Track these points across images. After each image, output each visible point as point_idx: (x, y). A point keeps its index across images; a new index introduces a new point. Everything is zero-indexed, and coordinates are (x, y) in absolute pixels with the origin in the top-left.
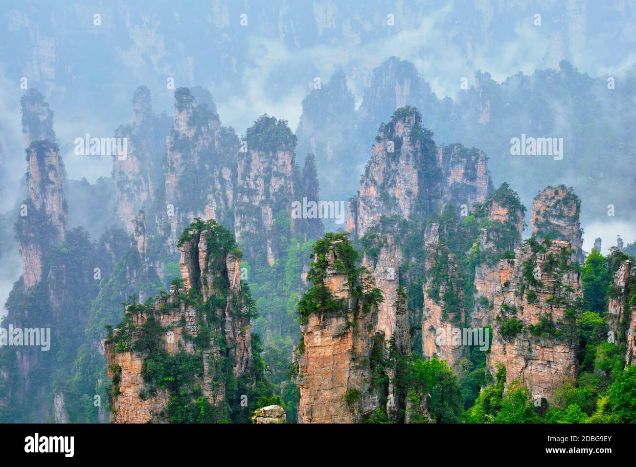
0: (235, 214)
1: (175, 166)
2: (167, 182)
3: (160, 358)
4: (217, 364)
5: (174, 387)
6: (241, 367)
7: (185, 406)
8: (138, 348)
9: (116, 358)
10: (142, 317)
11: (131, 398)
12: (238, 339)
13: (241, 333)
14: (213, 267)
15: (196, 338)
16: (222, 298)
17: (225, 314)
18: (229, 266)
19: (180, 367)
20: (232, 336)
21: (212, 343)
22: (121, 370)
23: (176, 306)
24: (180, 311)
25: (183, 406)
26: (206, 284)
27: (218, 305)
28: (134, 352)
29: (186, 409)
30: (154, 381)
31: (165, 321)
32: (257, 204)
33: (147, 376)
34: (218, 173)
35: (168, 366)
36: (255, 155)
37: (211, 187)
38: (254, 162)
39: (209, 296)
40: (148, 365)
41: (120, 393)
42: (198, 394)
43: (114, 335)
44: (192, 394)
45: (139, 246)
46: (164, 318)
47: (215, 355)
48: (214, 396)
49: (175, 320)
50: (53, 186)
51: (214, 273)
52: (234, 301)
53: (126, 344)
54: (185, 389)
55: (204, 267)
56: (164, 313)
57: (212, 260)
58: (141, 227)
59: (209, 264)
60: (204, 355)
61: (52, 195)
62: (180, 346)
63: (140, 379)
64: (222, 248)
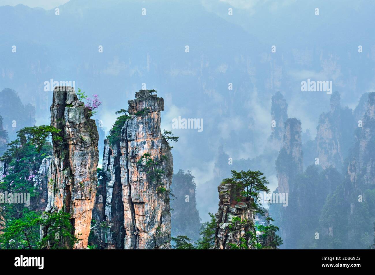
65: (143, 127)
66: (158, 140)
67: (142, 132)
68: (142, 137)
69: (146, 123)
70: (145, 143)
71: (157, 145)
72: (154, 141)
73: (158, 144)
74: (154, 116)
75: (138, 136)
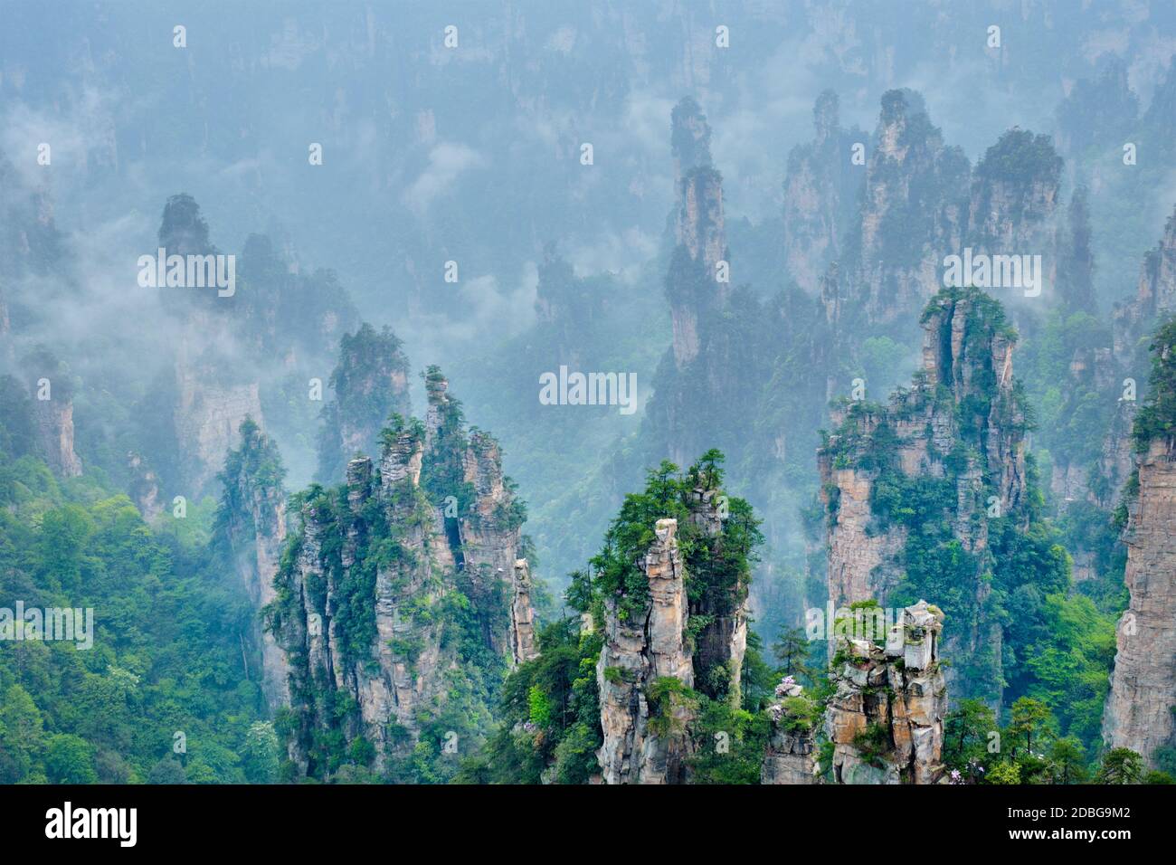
1: (876, 202)
2: (864, 224)
3: (896, 481)
4: (977, 495)
5: (914, 523)
6: (1009, 500)
7: (929, 551)
8: (865, 464)
9: (833, 476)
10: (871, 421)
11: (853, 533)
12: (1006, 461)
13: (1011, 452)
14: (972, 355)
15: (948, 456)
16: (984, 399)
17: (988, 424)
18: (997, 354)
19: (925, 496)
20: (997, 456)
21: (971, 465)
22: (839, 493)
23: (919, 409)
24: (924, 416)
25: (926, 550)
26: (960, 379)
27: (977, 410)
28: (859, 470)
29: (931, 554)
30: (886, 512)
31: (903, 430)
33: (879, 505)
34: (939, 212)
35: (906, 493)
36: (997, 186)
37: (929, 232)
38: (995, 197)
39: (965, 395)
40: (879, 490)
41: (837, 524)
42: (947, 535)
43: (832, 444)
44: (939, 535)
45: (829, 313)
46: (901, 426)
47: (975, 482)
48: (972, 541)
49: (916, 429)
50: (713, 229)
51: (973, 364)
52: (1002, 405)
53: (848, 458)
54: (929, 528)
55: (959, 354)
56: (902, 418)
57: (971, 345)
58: (832, 286)
59: (967, 349)
60: (958, 481)
61: (713, 240)
62: (923, 466)
63: (867, 509)
64: (986, 327)
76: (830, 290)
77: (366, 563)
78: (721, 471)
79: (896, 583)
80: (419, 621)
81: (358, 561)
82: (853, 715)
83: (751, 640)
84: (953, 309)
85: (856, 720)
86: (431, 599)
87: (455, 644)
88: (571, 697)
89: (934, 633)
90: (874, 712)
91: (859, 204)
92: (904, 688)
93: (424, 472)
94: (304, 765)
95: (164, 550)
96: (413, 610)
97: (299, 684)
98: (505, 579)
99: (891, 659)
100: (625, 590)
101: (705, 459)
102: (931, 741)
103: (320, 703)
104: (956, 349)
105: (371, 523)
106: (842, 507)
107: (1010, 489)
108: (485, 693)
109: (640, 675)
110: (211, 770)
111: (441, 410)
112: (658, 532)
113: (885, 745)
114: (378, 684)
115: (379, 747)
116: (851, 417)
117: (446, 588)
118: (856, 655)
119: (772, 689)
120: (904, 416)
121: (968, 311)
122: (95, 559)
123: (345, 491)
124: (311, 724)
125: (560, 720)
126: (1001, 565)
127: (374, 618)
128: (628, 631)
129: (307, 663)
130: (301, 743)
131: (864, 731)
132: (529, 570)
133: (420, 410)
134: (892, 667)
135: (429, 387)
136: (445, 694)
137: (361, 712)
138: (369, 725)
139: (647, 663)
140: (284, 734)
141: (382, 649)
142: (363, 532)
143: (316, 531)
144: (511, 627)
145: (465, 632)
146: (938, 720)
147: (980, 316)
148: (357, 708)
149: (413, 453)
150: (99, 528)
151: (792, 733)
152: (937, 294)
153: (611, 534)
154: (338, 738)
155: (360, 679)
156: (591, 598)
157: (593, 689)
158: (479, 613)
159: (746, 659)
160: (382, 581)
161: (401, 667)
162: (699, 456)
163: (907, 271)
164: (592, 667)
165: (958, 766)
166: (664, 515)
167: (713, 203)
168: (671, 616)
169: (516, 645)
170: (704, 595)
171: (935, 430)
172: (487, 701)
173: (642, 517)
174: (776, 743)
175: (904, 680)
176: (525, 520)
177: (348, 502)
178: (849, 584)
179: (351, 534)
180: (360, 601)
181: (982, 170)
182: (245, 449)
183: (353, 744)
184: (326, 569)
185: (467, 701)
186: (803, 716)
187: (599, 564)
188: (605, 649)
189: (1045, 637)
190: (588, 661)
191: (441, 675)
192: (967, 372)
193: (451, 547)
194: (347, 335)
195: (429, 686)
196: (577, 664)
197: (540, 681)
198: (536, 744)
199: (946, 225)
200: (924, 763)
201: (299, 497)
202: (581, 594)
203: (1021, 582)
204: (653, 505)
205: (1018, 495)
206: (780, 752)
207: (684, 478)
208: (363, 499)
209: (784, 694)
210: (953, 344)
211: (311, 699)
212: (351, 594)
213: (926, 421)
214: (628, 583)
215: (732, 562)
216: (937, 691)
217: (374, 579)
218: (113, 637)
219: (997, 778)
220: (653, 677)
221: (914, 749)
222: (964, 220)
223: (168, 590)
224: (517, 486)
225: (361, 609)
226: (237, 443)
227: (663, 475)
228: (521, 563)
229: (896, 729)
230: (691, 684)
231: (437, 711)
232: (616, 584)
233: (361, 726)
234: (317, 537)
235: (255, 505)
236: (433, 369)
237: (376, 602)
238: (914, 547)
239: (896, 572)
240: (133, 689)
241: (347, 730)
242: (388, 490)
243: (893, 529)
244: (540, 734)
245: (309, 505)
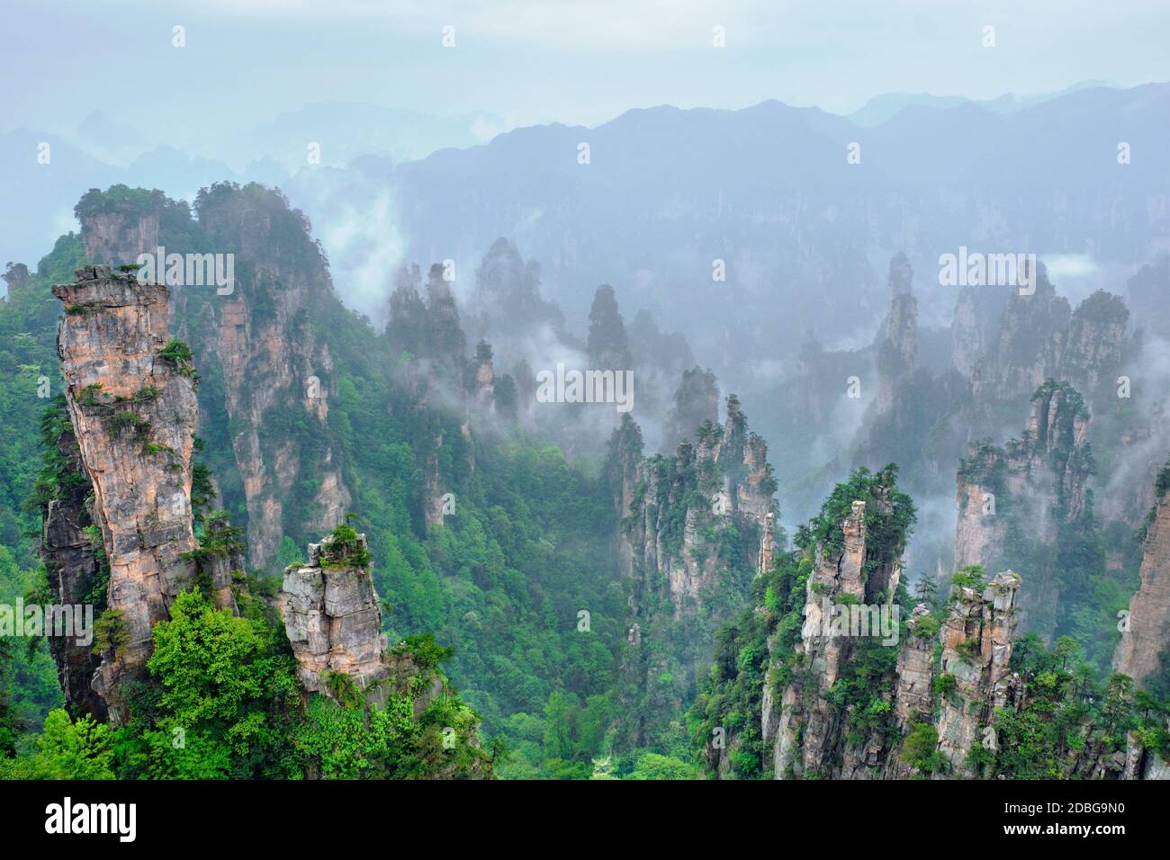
0: (1062, 374)
1: (1010, 325)
2: (1002, 338)
3: (1004, 495)
4: (1054, 509)
5: (1013, 522)
6: (1074, 515)
8: (986, 483)
9: (967, 487)
10: (993, 457)
11: (975, 523)
12: (1075, 491)
13: (1078, 486)
14: (1060, 424)
15: (1038, 483)
16: (1065, 452)
17: (1066, 467)
18: (1076, 425)
19: (1021, 507)
20: (1069, 487)
22: (969, 499)
23: (1024, 453)
24: (1027, 458)
26: (1051, 438)
27: (1060, 458)
28: (983, 486)
31: (1012, 465)
32: (1084, 367)
35: (1010, 503)
39: (1053, 448)
41: (966, 517)
42: (1033, 531)
43: (968, 468)
44: (1028, 531)
45: (974, 389)
46: (1011, 462)
47: (1055, 502)
48: (1046, 537)
49: (1021, 465)
50: (910, 331)
51: (1060, 429)
52: (1075, 457)
53: (977, 478)
54: (1021, 526)
55: (1052, 423)
56: (1012, 458)
57: (1060, 418)
58: (978, 374)
59: (1057, 421)
60: (1043, 500)
61: (908, 338)
62: (1023, 488)
64: (1072, 408)
65: (91, 335)
66: (139, 358)
67: (87, 345)
68: (88, 353)
69: (98, 328)
70: (100, 364)
71: (138, 368)
72: (130, 360)
73: (140, 365)
74: (125, 314)
75: (76, 351)
76: (977, 375)
77: (683, 502)
78: (896, 476)
79: (996, 556)
80: (708, 539)
81: (678, 501)
82: (958, 632)
83: (903, 579)
84: (1052, 395)
85: (959, 636)
86: (716, 528)
87: (728, 556)
88: (790, 597)
89: (1014, 590)
90: (971, 632)
91: (1000, 326)
92: (992, 620)
93: (721, 455)
94: (636, 609)
95: (574, 479)
96: (705, 533)
97: (638, 564)
98: (761, 523)
99: (986, 602)
100: (829, 539)
101: (887, 468)
102: (1003, 654)
103: (648, 577)
104: (1051, 419)
105: (688, 480)
106: (969, 507)
107: (1075, 508)
108: (742, 586)
109: (832, 590)
110: (587, 603)
111: (735, 420)
112: (853, 508)
113: (975, 652)
114: (681, 572)
115: (678, 607)
116: (981, 453)
117: (726, 523)
118: (964, 597)
119: (911, 609)
120: (1014, 456)
121: (1061, 397)
122: (538, 479)
123: (675, 460)
124: (642, 587)
125: (782, 609)
126: (1063, 554)
127: (683, 534)
128: (828, 564)
129: (643, 554)
130: (635, 597)
131: (963, 642)
132: (775, 519)
133: (723, 419)
134: (986, 607)
135: (729, 406)
136: (718, 583)
137: (670, 586)
138: (673, 594)
139: (837, 584)
140: (627, 590)
141: (685, 552)
142: (683, 484)
143: (656, 480)
144: (760, 552)
145: (734, 550)
146: (1010, 642)
147: (1068, 401)
148: (668, 583)
149: (716, 443)
150: (543, 462)
151: (920, 637)
152: (1042, 385)
153: (825, 506)
154: (656, 597)
155: (671, 567)
156: (809, 541)
157: (803, 594)
158: (743, 540)
159: (897, 590)
160: (690, 514)
161: (695, 564)
162: (884, 466)
163: (1025, 369)
164: (804, 582)
165: (1018, 671)
166: (859, 499)
167: (911, 316)
168: (854, 559)
169: (762, 562)
170: (876, 549)
171: (1032, 467)
172: (742, 591)
173: (845, 498)
174: (909, 641)
175: (992, 615)
176: (776, 490)
177: (675, 466)
178: (968, 553)
179: (675, 485)
180: (676, 523)
181: (1079, 312)
182: (623, 428)
183: (664, 602)
184: (660, 503)
185: (730, 589)
186: (928, 628)
187: (816, 522)
188: (813, 572)
189: (1085, 601)
190: (803, 577)
191: (717, 572)
192: (1056, 434)
193: (732, 500)
194: (686, 371)
195: (710, 578)
196: (796, 579)
197: (773, 585)
198: (766, 620)
199: (1053, 343)
200: (998, 666)
201: (650, 460)
202: (803, 538)
203: (1075, 565)
204: (852, 491)
205: (1079, 512)
206: (911, 647)
207: (873, 478)
208: (684, 466)
209: (918, 614)
210: (1049, 416)
211: (643, 574)
212: (671, 519)
213: (1027, 461)
214: (831, 536)
215: (896, 531)
216: (1012, 625)
217: (686, 512)
218: (544, 522)
219: (1041, 681)
220: (840, 592)
221: (992, 657)
222: (1064, 341)
223: (574, 501)
224: (773, 470)
225: (676, 528)
226: (619, 425)
227: (860, 475)
228: (770, 515)
229: (983, 644)
230: (863, 600)
231: (712, 592)
232: (824, 535)
233: (669, 593)
234: (657, 484)
235: (625, 462)
236: (733, 396)
237: (685, 526)
238: (1011, 537)
239: (998, 550)
240: (551, 552)
241: (661, 594)
242: (699, 463)
243: (999, 523)
244: (769, 615)
245: (654, 465)
